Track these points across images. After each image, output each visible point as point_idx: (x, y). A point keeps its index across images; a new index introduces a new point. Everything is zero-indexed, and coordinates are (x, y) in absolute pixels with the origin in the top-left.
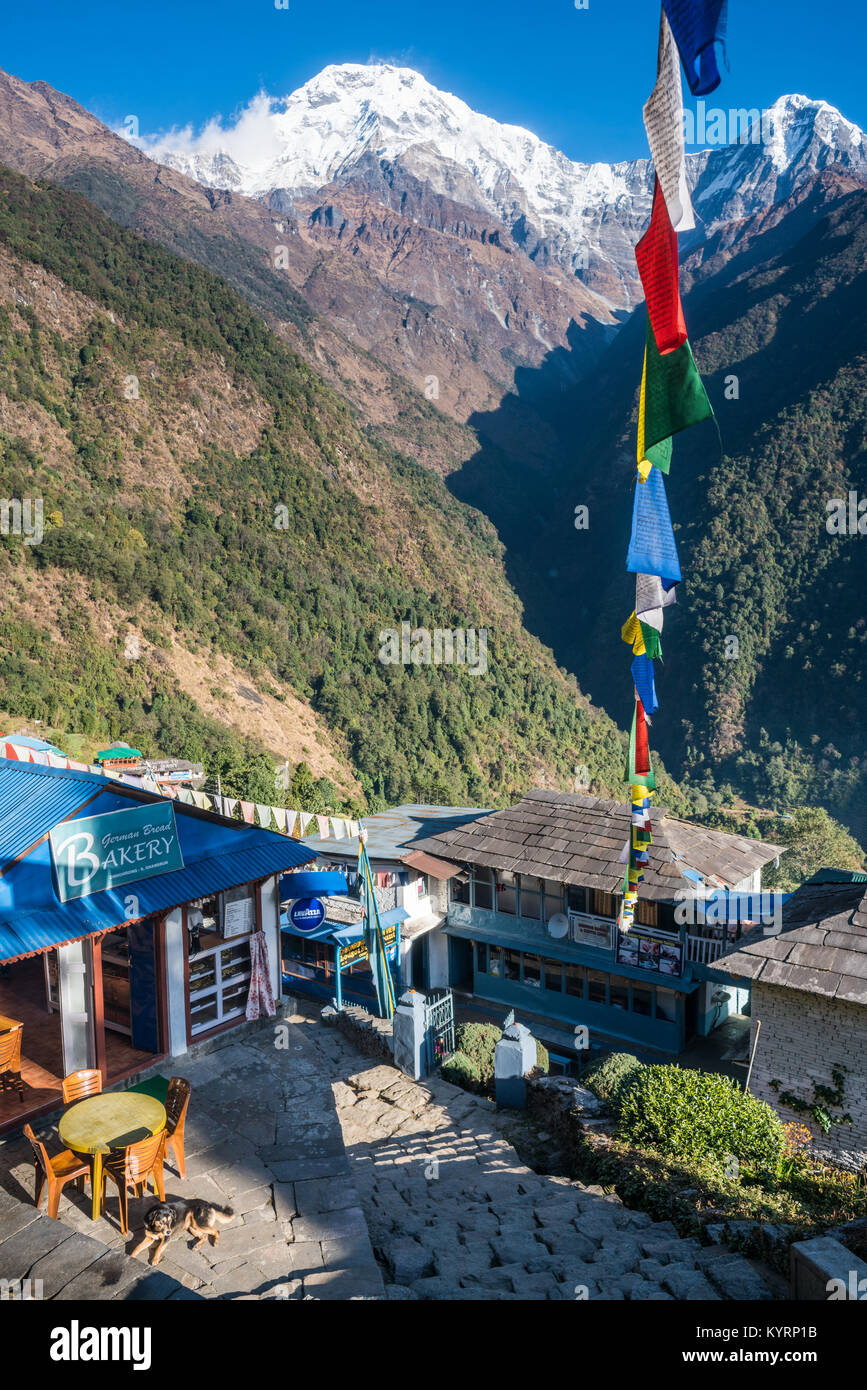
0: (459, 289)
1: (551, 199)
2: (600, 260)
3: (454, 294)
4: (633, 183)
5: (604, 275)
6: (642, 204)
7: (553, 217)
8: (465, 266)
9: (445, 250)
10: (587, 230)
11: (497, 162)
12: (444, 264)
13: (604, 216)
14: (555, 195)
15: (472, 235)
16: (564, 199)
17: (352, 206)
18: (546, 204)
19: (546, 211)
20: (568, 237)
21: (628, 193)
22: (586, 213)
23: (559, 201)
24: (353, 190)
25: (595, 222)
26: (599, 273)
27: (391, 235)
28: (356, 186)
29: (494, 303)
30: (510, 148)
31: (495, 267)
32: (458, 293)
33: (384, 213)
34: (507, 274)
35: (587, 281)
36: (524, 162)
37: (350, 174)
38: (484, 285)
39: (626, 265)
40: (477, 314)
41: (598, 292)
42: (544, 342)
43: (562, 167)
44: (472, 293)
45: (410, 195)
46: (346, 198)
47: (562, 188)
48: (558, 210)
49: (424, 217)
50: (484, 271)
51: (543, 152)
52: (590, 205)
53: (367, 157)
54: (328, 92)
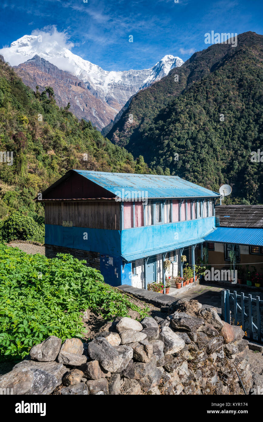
0: (67, 97)
1: (98, 81)
2: (114, 98)
3: (65, 99)
4: (123, 77)
5: (115, 103)
6: (126, 83)
7: (99, 85)
8: (69, 91)
9: (62, 85)
10: (109, 90)
11: (81, 68)
12: (62, 89)
13: (114, 86)
14: (99, 80)
15: (72, 83)
16: (102, 81)
17: (30, 70)
18: (96, 82)
19: (96, 84)
20: (103, 91)
21: (122, 80)
22: (109, 85)
23: (101, 81)
24: (30, 65)
25: (112, 88)
26: (113, 102)
27: (44, 79)
28: (32, 64)
29: (79, 104)
30: (85, 65)
31: (80, 93)
32: (67, 98)
33: (41, 73)
34: (83, 95)
35: (110, 104)
36: (89, 69)
37: (30, 61)
38: (76, 98)
39: (121, 100)
40: (73, 106)
41: (113, 107)
42: (96, 116)
43: (101, 72)
44: (72, 99)
45: (51, 69)
46: (28, 67)
47: (101, 77)
48: (100, 84)
49: (55, 76)
50: (76, 94)
51: (95, 67)
52: (110, 83)
53: (36, 57)
54: (25, 43)
